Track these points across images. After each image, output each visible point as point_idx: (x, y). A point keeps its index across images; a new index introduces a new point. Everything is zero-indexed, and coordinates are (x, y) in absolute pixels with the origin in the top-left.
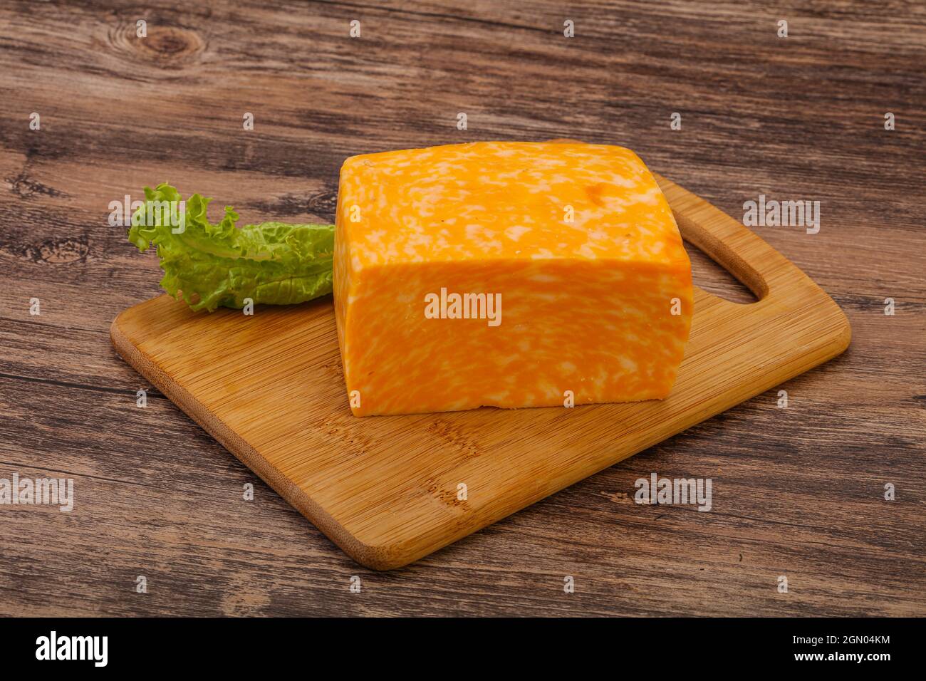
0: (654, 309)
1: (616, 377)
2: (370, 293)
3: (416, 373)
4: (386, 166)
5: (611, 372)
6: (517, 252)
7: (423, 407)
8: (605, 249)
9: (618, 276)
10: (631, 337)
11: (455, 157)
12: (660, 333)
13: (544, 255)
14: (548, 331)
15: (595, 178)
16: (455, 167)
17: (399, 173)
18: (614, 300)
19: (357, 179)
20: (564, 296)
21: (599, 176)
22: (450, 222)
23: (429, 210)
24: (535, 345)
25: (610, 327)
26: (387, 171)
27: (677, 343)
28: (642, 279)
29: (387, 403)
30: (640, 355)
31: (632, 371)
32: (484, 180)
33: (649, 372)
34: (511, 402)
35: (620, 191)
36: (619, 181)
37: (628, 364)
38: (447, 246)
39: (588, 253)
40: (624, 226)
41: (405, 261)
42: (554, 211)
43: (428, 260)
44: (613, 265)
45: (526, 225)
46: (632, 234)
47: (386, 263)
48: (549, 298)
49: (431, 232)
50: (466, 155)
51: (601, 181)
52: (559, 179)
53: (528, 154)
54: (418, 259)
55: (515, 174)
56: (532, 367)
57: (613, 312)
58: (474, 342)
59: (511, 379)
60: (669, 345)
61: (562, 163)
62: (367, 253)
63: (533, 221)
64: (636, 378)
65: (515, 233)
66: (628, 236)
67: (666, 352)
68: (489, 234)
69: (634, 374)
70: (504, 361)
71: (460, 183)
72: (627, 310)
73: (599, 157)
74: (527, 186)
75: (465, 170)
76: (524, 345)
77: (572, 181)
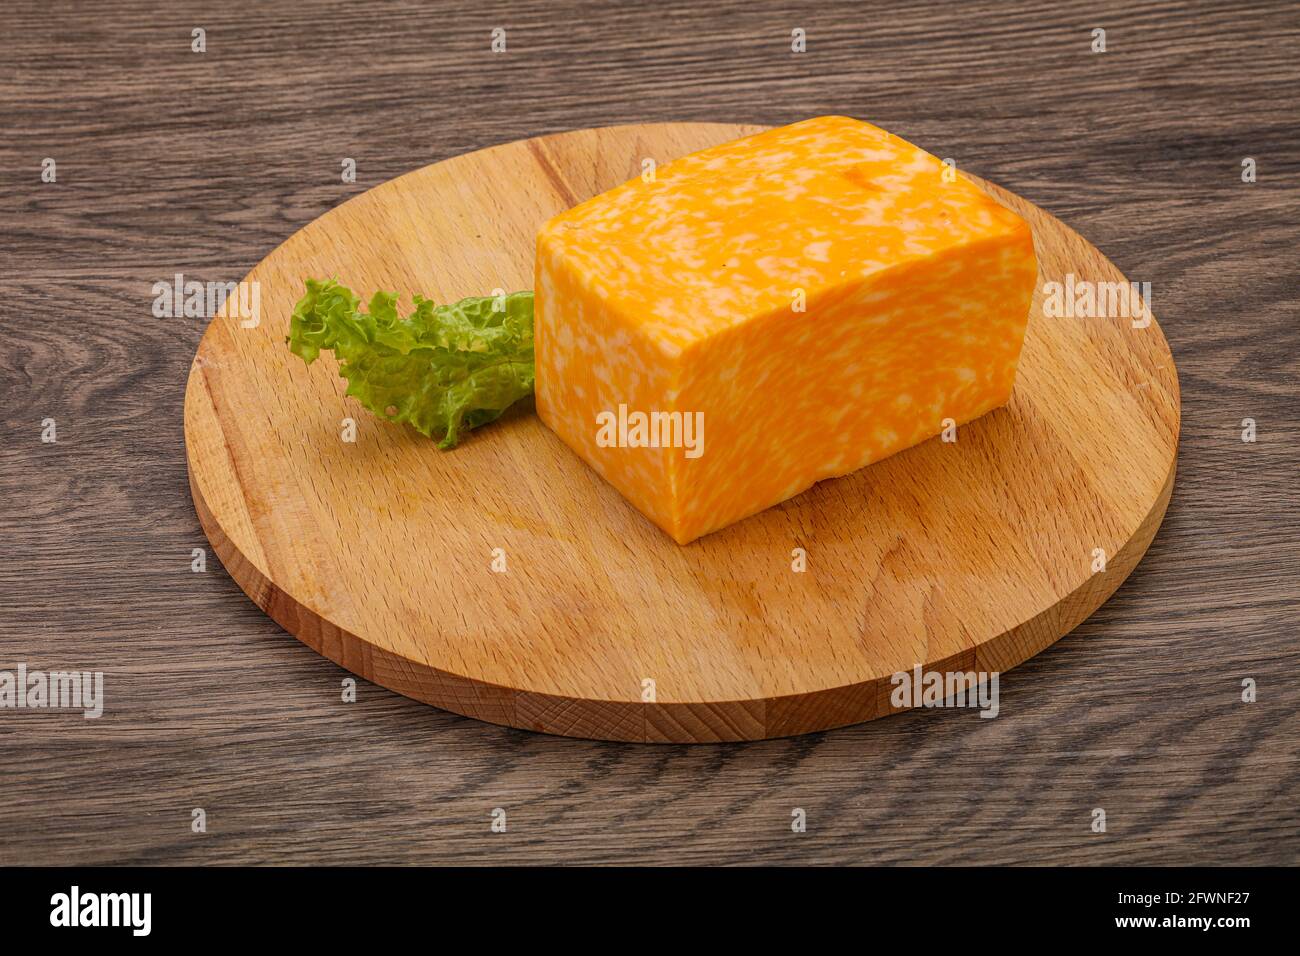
0: (994, 295)
1: (954, 396)
2: (691, 379)
3: (743, 466)
4: (595, 222)
5: (949, 392)
6: (843, 273)
7: (753, 507)
8: (931, 238)
9: (956, 267)
10: (968, 339)
11: (663, 186)
12: (998, 323)
13: (873, 268)
14: (882, 363)
15: (845, 162)
16: (673, 197)
17: (617, 226)
18: (950, 299)
19: (575, 248)
20: (898, 312)
21: (846, 156)
22: (733, 263)
23: (696, 258)
24: (869, 385)
25: (947, 334)
26: (601, 228)
27: (1016, 329)
28: (982, 262)
29: (714, 515)
30: (978, 357)
31: (972, 381)
32: (721, 202)
33: (989, 377)
34: (847, 466)
35: (884, 167)
36: (871, 155)
37: (966, 375)
38: (757, 293)
39: (918, 248)
40: (927, 205)
41: (725, 326)
42: (835, 214)
43: (751, 316)
44: (950, 255)
45: (820, 239)
46: (948, 212)
47: (706, 336)
48: (882, 319)
49: (722, 282)
50: (673, 180)
51: (852, 162)
52: (805, 175)
53: (743, 157)
54: (739, 319)
55: (749, 184)
56: (867, 413)
57: (951, 315)
58: (804, 404)
59: (844, 438)
60: (1008, 336)
61: (790, 155)
62: (674, 332)
63: (823, 233)
64: (975, 390)
65: (818, 251)
66: (943, 215)
67: (1006, 345)
68: (791, 263)
69: (973, 385)
70: (836, 416)
71: (700, 215)
72: (967, 306)
73: (822, 135)
74: (778, 194)
75: (689, 198)
76: (857, 390)
77: (821, 172)
